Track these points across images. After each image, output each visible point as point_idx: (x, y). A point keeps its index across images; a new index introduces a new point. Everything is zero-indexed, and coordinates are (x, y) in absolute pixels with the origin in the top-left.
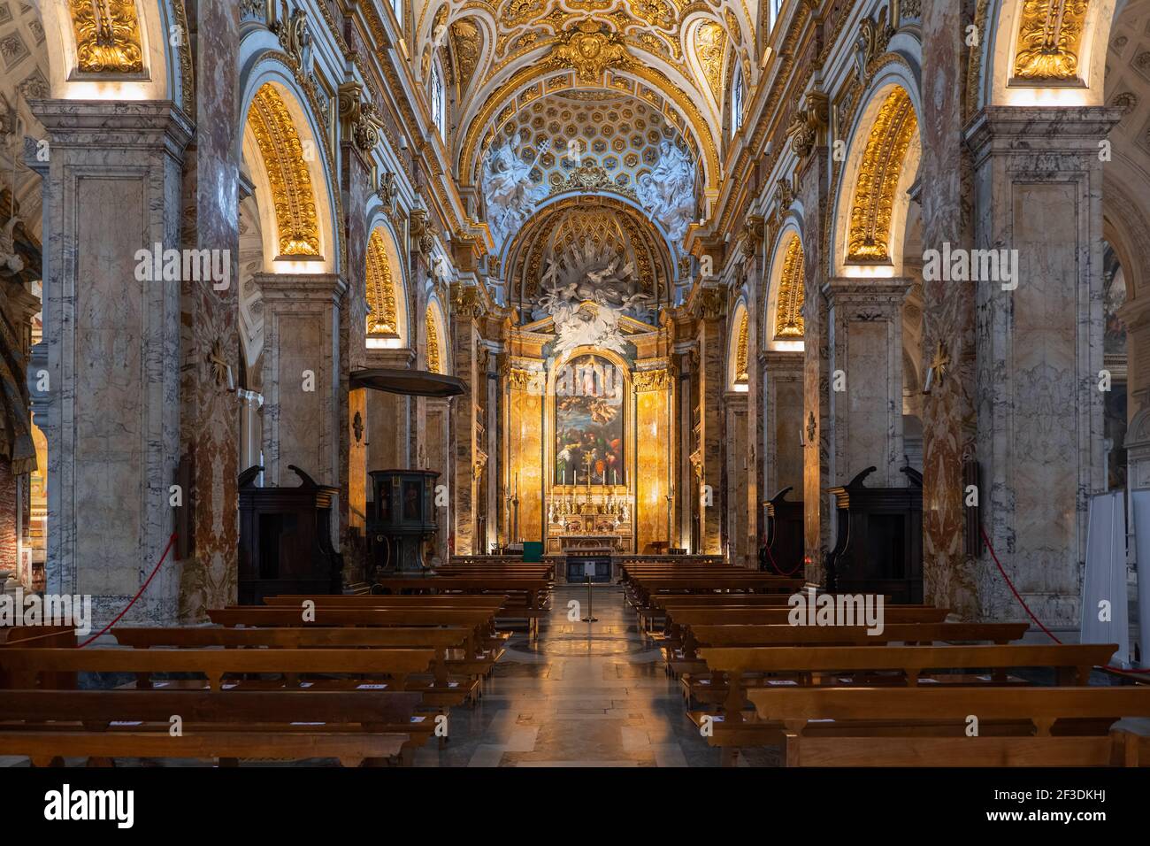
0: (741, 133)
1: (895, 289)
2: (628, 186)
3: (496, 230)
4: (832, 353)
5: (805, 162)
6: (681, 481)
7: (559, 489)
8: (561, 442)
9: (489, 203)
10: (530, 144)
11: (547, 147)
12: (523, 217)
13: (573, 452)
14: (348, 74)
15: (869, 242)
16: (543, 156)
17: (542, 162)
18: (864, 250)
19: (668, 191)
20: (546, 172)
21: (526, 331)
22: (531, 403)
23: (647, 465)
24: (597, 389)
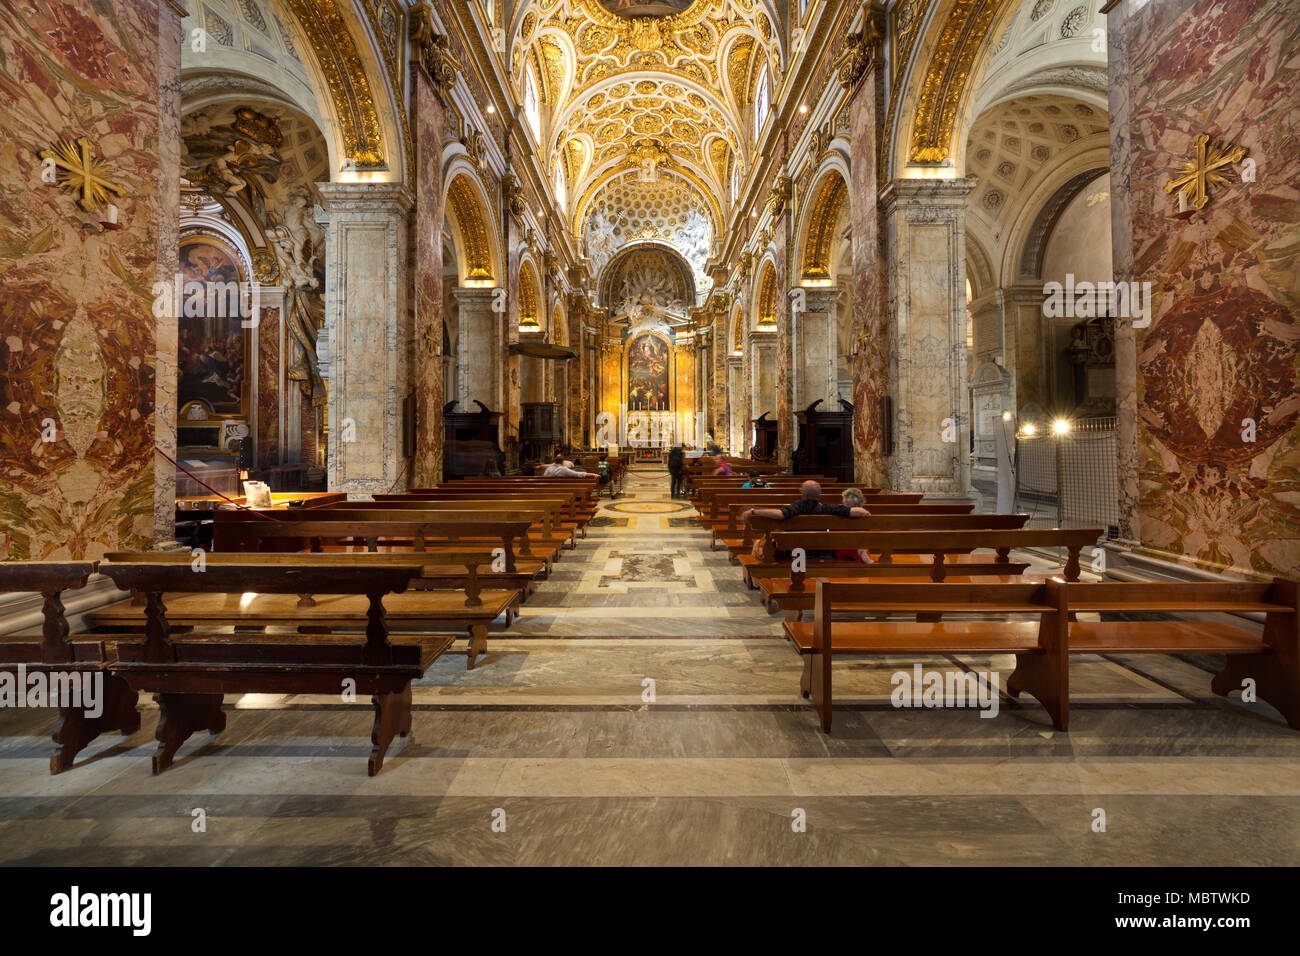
0: (738, 202)
1: (832, 293)
2: (671, 237)
3: (594, 263)
4: (794, 331)
5: (777, 218)
6: (702, 408)
8: (632, 386)
9: (590, 247)
10: (614, 213)
11: (623, 215)
12: (609, 256)
13: (638, 392)
14: (508, 170)
15: (816, 265)
16: (621, 220)
17: (620, 224)
18: (813, 270)
19: (693, 239)
20: (623, 230)
21: (612, 322)
22: (615, 363)
23: (682, 399)
24: (653, 355)
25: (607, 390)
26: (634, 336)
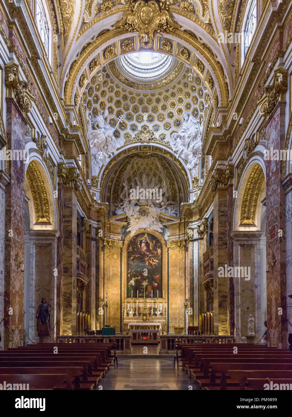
2: (166, 140)
3: (96, 163)
6: (193, 294)
7: (130, 300)
8: (130, 276)
9: (91, 146)
10: (113, 116)
11: (122, 118)
12: (110, 156)
13: (136, 281)
16: (120, 123)
17: (120, 127)
19: (187, 140)
20: (122, 133)
21: (113, 221)
22: (115, 256)
23: (174, 288)
24: (148, 250)
25: (109, 279)
26: (132, 234)
